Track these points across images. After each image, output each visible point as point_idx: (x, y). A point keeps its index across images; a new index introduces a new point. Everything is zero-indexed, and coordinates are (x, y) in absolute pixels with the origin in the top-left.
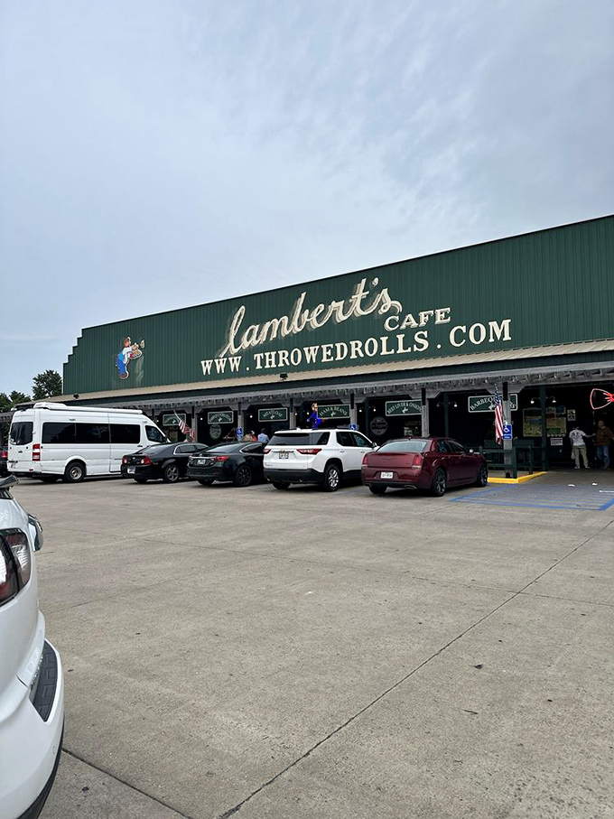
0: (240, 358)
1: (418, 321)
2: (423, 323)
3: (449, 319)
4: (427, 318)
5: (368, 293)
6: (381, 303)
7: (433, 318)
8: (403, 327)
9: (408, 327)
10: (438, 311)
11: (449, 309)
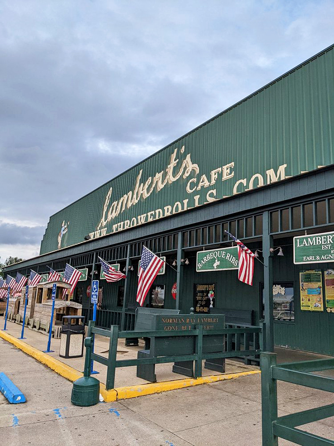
0: (106, 228)
1: (209, 180)
2: (213, 182)
3: (233, 174)
4: (216, 176)
5: (178, 160)
6: (185, 168)
7: (220, 175)
8: (199, 188)
9: (202, 187)
10: (225, 167)
11: (233, 163)
